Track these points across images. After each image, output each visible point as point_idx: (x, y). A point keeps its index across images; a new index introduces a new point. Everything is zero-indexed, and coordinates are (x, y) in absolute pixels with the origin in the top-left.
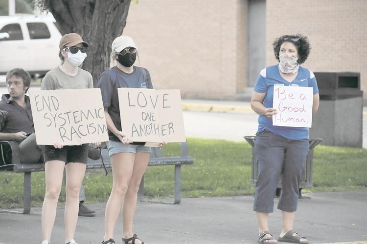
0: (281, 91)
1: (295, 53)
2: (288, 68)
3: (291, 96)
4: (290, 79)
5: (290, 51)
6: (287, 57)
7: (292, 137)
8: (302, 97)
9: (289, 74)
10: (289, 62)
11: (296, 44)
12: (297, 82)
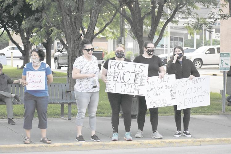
0: (30, 74)
1: (38, 56)
2: (35, 63)
3: (34, 76)
4: (36, 69)
5: (35, 55)
6: (33, 58)
7: (38, 95)
8: (40, 76)
9: (36, 66)
10: (35, 61)
11: (37, 52)
12: (40, 70)
